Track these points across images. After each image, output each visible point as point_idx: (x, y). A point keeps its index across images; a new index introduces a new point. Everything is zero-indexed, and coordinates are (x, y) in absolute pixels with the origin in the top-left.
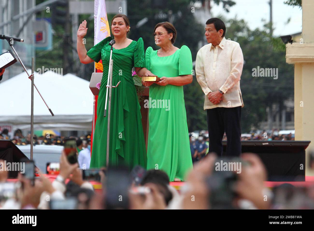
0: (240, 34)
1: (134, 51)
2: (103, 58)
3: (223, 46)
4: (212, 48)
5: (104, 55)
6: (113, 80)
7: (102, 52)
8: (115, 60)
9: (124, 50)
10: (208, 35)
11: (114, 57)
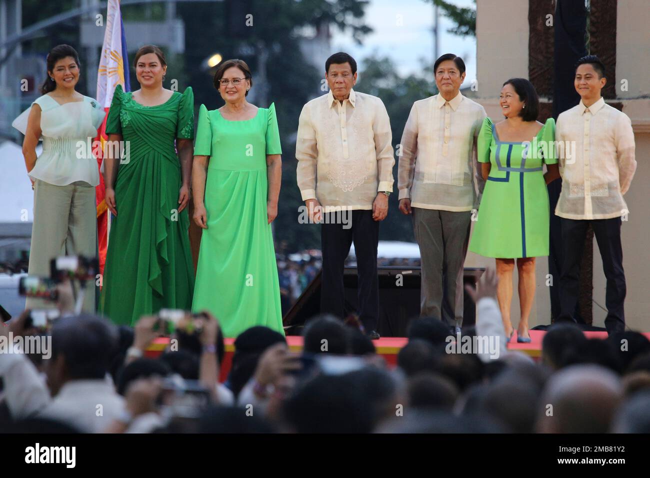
0: (382, 84)
1: (179, 110)
2: (124, 123)
3: (354, 102)
4: (334, 104)
5: (126, 118)
6: (145, 159)
7: (122, 113)
8: (147, 125)
9: (161, 108)
10: (343, 81)
11: (146, 119)
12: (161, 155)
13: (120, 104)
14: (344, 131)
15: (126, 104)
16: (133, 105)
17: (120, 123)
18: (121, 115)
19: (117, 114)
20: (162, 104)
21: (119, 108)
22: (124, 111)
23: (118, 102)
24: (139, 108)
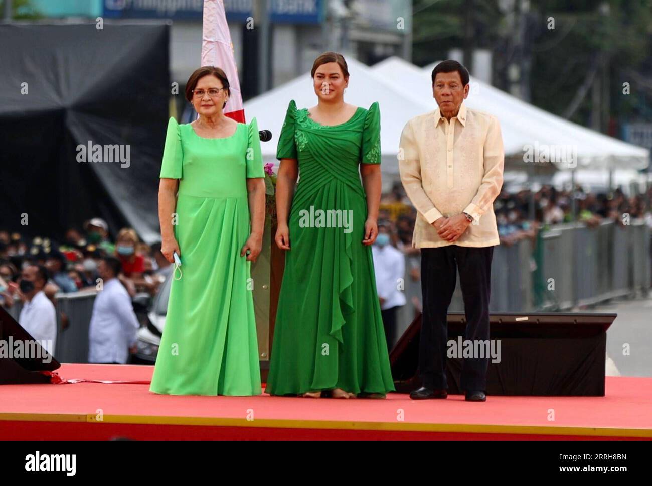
1: (364, 131)
2: (300, 147)
3: (464, 119)
4: (441, 122)
5: (303, 140)
6: (326, 190)
7: (297, 135)
8: (326, 149)
9: (343, 129)
10: (450, 93)
11: (326, 142)
12: (345, 185)
13: (293, 124)
14: (450, 155)
15: (302, 124)
16: (309, 124)
17: (295, 146)
18: (296, 136)
19: (291, 136)
20: (343, 123)
21: (293, 128)
22: (299, 133)
23: (292, 121)
24: (317, 128)
